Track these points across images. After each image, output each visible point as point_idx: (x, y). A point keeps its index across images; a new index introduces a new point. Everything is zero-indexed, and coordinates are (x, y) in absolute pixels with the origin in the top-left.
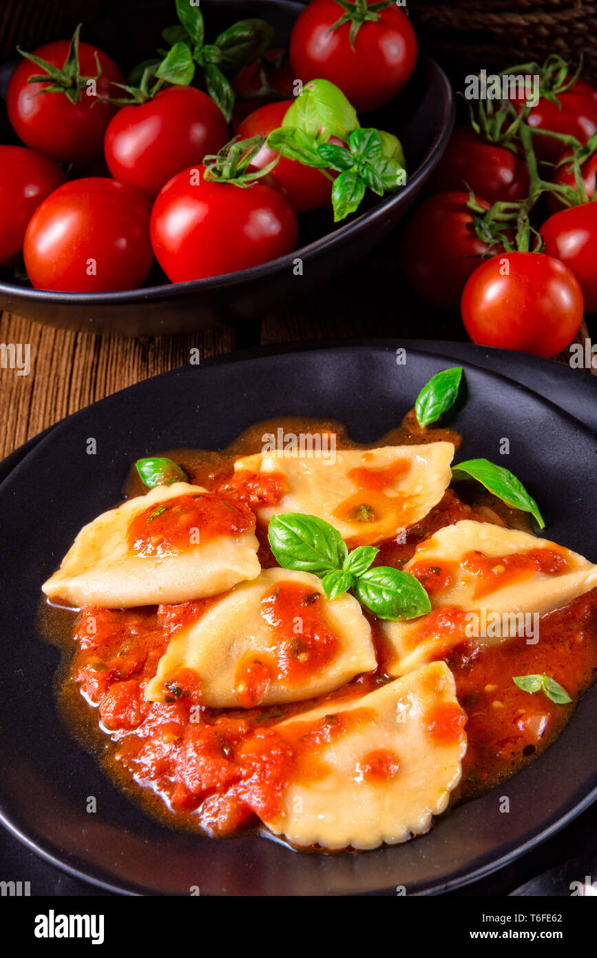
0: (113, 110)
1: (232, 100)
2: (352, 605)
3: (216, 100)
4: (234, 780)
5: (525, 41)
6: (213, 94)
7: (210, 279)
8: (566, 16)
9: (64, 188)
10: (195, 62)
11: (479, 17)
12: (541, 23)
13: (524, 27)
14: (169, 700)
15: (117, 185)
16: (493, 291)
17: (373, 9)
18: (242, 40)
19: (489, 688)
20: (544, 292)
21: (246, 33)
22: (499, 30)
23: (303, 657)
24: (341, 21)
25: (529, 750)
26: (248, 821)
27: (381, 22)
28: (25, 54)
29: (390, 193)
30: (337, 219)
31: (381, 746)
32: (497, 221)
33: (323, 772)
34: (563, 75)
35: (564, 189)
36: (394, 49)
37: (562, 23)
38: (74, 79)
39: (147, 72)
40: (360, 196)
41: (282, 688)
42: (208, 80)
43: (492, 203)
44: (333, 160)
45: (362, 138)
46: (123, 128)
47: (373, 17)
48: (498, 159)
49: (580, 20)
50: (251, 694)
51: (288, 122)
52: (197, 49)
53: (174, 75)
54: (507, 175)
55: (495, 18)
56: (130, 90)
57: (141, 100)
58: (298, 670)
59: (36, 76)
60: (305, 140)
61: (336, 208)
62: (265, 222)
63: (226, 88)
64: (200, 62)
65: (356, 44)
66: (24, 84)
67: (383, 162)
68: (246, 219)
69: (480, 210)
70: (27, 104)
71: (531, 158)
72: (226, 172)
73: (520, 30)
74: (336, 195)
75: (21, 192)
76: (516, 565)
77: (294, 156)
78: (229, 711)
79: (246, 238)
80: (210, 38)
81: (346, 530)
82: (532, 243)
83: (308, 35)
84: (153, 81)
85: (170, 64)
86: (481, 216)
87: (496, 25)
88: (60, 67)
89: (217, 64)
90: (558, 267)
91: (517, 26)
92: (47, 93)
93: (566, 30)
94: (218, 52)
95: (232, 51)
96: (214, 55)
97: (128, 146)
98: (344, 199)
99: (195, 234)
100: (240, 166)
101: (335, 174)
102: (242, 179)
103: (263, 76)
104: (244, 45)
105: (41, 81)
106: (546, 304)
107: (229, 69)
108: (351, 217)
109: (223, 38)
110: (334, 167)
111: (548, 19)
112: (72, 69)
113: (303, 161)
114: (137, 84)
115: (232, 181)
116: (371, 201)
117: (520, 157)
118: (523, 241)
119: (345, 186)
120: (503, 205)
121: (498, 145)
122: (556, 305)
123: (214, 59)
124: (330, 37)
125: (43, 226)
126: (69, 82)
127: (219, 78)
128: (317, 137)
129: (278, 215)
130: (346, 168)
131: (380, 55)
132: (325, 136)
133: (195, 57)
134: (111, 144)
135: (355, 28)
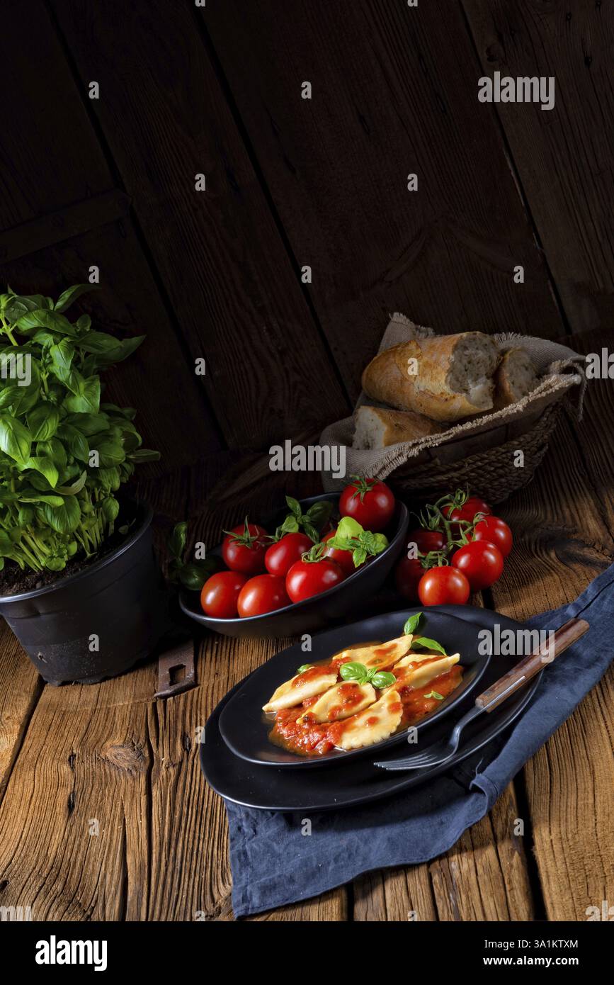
0: (267, 547)
1: (318, 536)
2: (369, 686)
3: (311, 537)
4: (326, 736)
5: (451, 487)
6: (309, 535)
7: (309, 598)
8: (463, 471)
9: (250, 581)
10: (299, 524)
11: (425, 481)
12: (453, 477)
13: (447, 480)
14: (305, 722)
15: (273, 576)
16: (428, 585)
17: (369, 486)
18: (318, 511)
19: (415, 700)
20: (447, 580)
21: (319, 508)
22: (436, 485)
23: (350, 702)
24: (356, 493)
25: (427, 712)
26: (330, 747)
27: (373, 490)
28: (227, 532)
29: (378, 555)
30: (356, 566)
31: (373, 716)
32: (432, 560)
33: (354, 727)
34: (464, 496)
35: (459, 541)
36: (383, 501)
37: (463, 475)
38: (248, 539)
39: (277, 529)
40: (364, 557)
41: (344, 712)
42: (306, 530)
43: (428, 553)
44: (352, 545)
45: (363, 535)
46: (271, 554)
47: (369, 489)
48: (434, 536)
49: (472, 471)
50: (333, 715)
51: (337, 535)
52: (298, 518)
53: (289, 528)
54: (440, 543)
55: (432, 479)
56: (271, 537)
57: (276, 541)
58: (348, 706)
59: (232, 540)
60: (341, 540)
61: (355, 562)
62: (331, 576)
63: (314, 532)
64: (301, 523)
65: (364, 502)
66: (228, 545)
67: (375, 543)
68: (322, 575)
69: (423, 556)
70: (231, 554)
71: (449, 533)
72: (311, 559)
73: (445, 483)
74: (354, 558)
75: (234, 587)
76: (425, 662)
77: (338, 548)
78: (326, 722)
79: (323, 583)
80: (304, 513)
81: (368, 668)
82: (444, 563)
83: (345, 503)
84: (280, 533)
85: (286, 525)
86: (424, 559)
87: (434, 482)
88: (242, 535)
89: (309, 523)
90: (457, 572)
91: (443, 481)
92: (238, 546)
93: (467, 478)
94: (309, 518)
95: (315, 516)
96: (307, 519)
97: (274, 561)
98: (358, 559)
99: (303, 586)
100: (317, 556)
101: (353, 551)
102: (318, 560)
103: (331, 524)
104: (321, 513)
105: (234, 541)
106: (450, 585)
107: (315, 524)
108: (362, 565)
109: (310, 511)
110: (354, 548)
111: (455, 474)
112: (247, 535)
113: (342, 549)
114: (274, 535)
115: (315, 561)
116: (370, 558)
117: (445, 535)
118: (440, 564)
119: (358, 553)
120: (432, 553)
121: (434, 531)
122: (455, 583)
123: (307, 521)
124: (353, 500)
125: (244, 598)
126: (246, 540)
127: (310, 528)
128: (347, 538)
129: (335, 571)
130: (358, 547)
131: (375, 504)
132: (350, 537)
133: (298, 521)
134: (268, 563)
135: (362, 495)
